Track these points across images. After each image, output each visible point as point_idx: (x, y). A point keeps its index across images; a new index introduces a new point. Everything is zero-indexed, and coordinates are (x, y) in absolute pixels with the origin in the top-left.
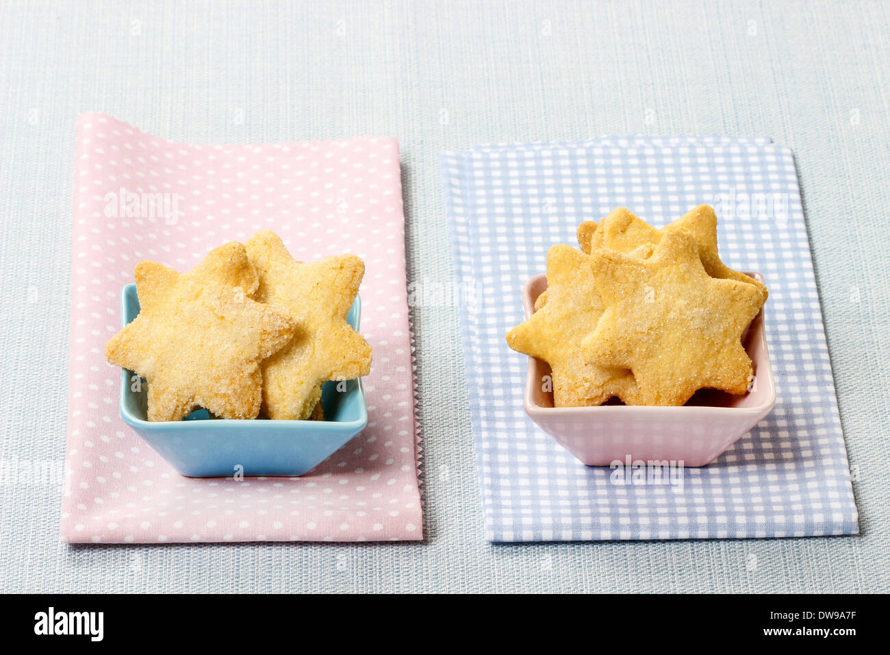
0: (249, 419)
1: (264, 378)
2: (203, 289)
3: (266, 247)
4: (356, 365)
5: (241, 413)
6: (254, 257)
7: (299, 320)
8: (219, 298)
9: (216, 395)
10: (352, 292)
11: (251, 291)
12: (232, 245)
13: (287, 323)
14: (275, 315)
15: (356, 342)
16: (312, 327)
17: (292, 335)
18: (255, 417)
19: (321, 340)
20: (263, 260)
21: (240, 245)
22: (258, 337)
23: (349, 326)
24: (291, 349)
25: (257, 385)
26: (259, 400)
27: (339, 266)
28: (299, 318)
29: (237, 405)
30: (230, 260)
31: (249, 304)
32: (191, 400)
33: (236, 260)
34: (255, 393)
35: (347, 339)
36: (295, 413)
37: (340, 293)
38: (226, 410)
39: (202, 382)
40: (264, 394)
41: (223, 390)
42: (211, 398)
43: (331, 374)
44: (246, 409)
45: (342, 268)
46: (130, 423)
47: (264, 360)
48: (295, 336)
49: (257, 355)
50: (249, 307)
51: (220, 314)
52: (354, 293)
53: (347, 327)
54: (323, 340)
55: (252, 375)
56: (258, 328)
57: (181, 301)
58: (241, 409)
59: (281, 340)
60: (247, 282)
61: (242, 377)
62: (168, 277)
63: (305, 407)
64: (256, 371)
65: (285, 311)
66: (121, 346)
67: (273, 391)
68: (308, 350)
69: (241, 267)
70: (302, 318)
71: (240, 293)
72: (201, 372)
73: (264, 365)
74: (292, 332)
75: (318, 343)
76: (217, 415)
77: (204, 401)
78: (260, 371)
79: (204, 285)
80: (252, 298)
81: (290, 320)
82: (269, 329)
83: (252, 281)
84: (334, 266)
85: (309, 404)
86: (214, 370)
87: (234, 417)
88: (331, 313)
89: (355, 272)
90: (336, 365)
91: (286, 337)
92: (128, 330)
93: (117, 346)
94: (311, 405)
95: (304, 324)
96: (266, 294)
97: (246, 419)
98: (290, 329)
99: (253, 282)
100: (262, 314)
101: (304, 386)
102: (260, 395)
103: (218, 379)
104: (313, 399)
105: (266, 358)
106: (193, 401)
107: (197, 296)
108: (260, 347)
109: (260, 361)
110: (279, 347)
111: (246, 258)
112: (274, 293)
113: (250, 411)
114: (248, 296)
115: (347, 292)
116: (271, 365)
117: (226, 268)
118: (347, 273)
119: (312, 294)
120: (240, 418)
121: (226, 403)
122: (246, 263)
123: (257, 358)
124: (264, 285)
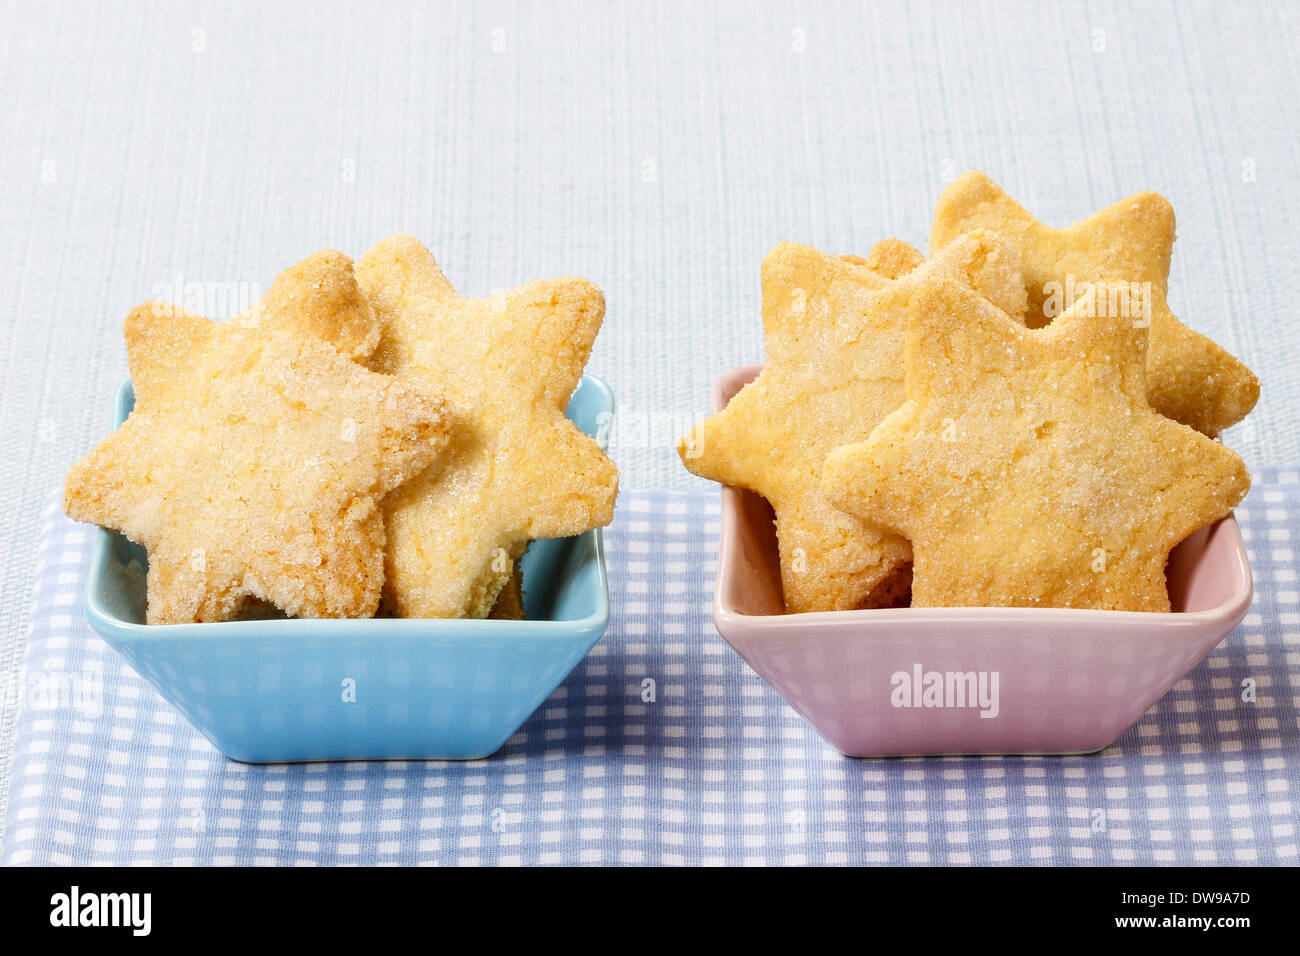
0: (356, 617)
1: (389, 532)
2: (260, 350)
3: (399, 267)
4: (583, 503)
5: (340, 606)
6: (373, 288)
7: (462, 410)
8: (294, 365)
9: (288, 568)
10: (575, 353)
11: (363, 349)
12: (324, 255)
13: (437, 411)
14: (412, 396)
15: (582, 453)
16: (489, 423)
17: (448, 438)
18: (369, 614)
19: (507, 450)
20: (390, 293)
21: (341, 256)
22: (374, 442)
23: (568, 422)
24: (445, 470)
25: (373, 546)
26: (378, 579)
27: (549, 301)
28: (462, 406)
29: (331, 589)
30: (317, 286)
31: (357, 375)
32: (235, 583)
33: (330, 285)
34: (369, 563)
35: (562, 447)
36: (453, 605)
37: (551, 356)
38: (307, 600)
39: (257, 542)
40: (389, 568)
41: (300, 558)
42: (277, 575)
43: (530, 524)
44: (349, 596)
45: (554, 303)
46: (104, 629)
47: (389, 494)
48: (453, 443)
49: (373, 481)
50: (358, 381)
51: (295, 398)
52: (581, 354)
53: (563, 425)
54: (511, 450)
55: (363, 526)
56: (375, 424)
57: (215, 377)
58: (338, 595)
59: (424, 449)
60: (354, 333)
61: (341, 528)
62: (192, 329)
63: (474, 592)
64: (371, 517)
65: (432, 389)
66: (94, 479)
67: (408, 560)
68: (480, 471)
69: (341, 301)
70: (468, 407)
71: (339, 355)
72: (256, 521)
73: (390, 504)
74: (447, 432)
75: (502, 458)
76: (289, 612)
77: (262, 583)
78: (380, 516)
79: (265, 342)
80: (365, 365)
81: (443, 405)
82: (397, 426)
83: (365, 330)
84: (538, 300)
85: (484, 590)
86: (283, 516)
87: (324, 614)
88: (529, 396)
89: (582, 311)
90: (539, 502)
91: (433, 441)
92: (109, 446)
93: (86, 481)
94: (489, 592)
95: (472, 419)
96: (396, 359)
97: (349, 617)
98: (442, 425)
99: (366, 332)
100: (382, 393)
101: (472, 547)
102: (381, 568)
103: (290, 535)
104: (495, 580)
105: (394, 490)
106: (239, 586)
107: (249, 366)
108: (379, 465)
109: (380, 497)
110: (419, 465)
111: (353, 283)
112: (410, 358)
113: (358, 600)
114: (356, 360)
115: (565, 352)
116: (403, 506)
117: (309, 303)
118: (567, 313)
119: (491, 356)
120: (337, 617)
121: (307, 583)
122: (352, 294)
123: (373, 490)
124: (392, 341)
